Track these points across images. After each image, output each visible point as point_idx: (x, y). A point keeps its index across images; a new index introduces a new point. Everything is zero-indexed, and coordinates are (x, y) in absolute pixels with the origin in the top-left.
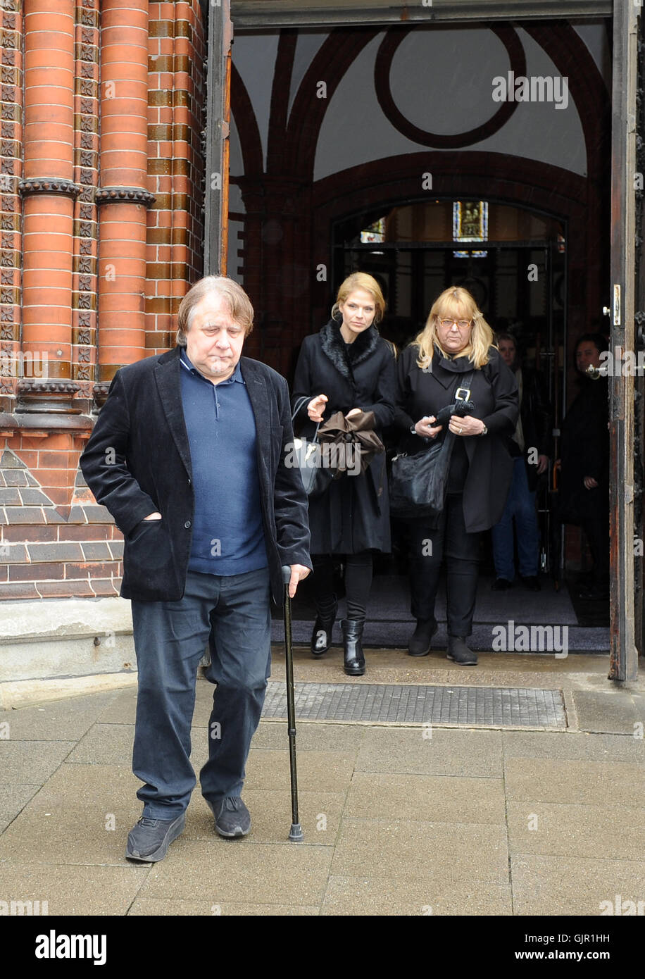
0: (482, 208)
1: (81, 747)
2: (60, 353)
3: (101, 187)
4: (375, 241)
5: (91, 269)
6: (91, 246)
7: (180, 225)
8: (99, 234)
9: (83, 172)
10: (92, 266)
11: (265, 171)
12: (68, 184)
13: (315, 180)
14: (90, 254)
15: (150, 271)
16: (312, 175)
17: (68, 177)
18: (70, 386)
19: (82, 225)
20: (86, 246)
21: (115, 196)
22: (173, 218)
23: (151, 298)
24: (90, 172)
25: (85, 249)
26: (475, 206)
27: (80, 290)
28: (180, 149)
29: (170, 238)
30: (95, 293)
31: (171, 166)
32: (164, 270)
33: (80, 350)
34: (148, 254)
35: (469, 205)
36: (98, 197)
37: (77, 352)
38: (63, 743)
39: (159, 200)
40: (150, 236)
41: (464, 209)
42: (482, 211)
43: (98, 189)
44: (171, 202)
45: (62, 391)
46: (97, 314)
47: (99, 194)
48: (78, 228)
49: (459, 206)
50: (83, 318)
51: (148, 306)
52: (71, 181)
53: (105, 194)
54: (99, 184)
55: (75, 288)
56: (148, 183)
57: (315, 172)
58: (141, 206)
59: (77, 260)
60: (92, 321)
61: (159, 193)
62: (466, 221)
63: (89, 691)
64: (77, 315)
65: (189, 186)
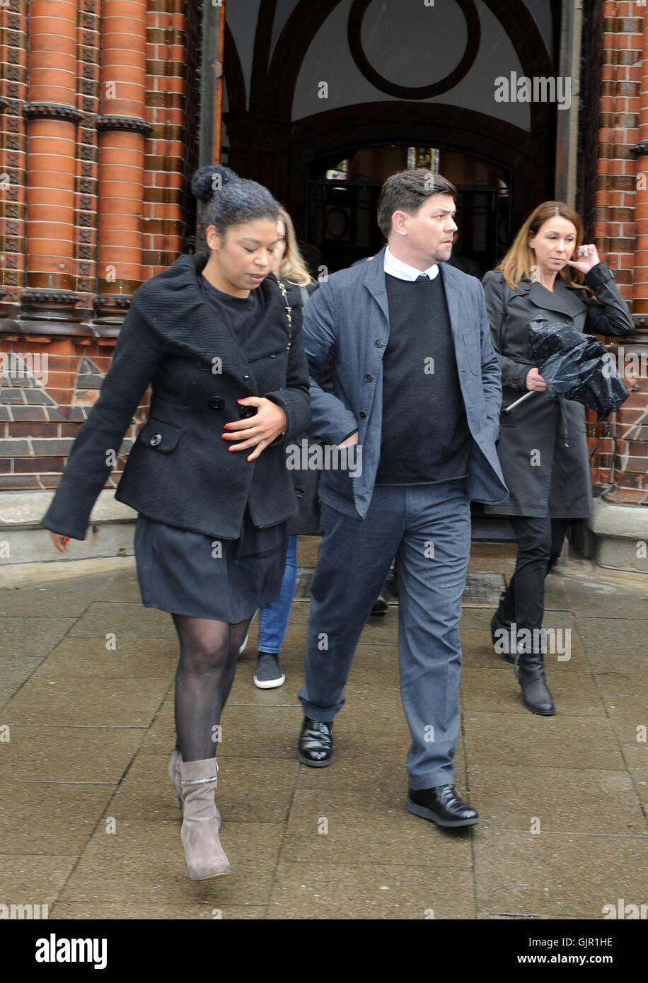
0: (433, 155)
1: (81, 623)
2: (62, 266)
3: (102, 115)
4: (339, 178)
5: (93, 191)
6: (91, 169)
7: (175, 155)
8: (99, 157)
9: (85, 100)
10: (92, 188)
11: (248, 109)
12: (71, 110)
13: (293, 120)
14: (91, 177)
15: (147, 195)
16: (290, 115)
17: (70, 103)
18: (72, 297)
19: (84, 148)
20: (87, 168)
21: (115, 124)
22: (168, 148)
23: (147, 219)
24: (91, 100)
25: (86, 171)
26: (428, 152)
27: (81, 209)
28: (176, 85)
29: (166, 165)
30: (95, 213)
31: (167, 100)
32: (161, 195)
33: (82, 264)
34: (145, 179)
35: (422, 150)
36: (99, 124)
37: (77, 266)
38: (65, 619)
39: (156, 130)
40: (148, 163)
41: (418, 154)
42: (434, 157)
43: (100, 117)
44: (167, 132)
45: (64, 301)
46: (97, 232)
47: (100, 121)
48: (80, 151)
49: (413, 151)
50: (85, 235)
51: (144, 226)
52: (73, 107)
53: (106, 121)
54: (99, 113)
55: (77, 207)
56: (146, 114)
57: (293, 113)
58: (140, 135)
59: (79, 181)
60: (93, 238)
61: (156, 123)
62: (419, 165)
63: (88, 573)
64: (78, 232)
65: (184, 118)
